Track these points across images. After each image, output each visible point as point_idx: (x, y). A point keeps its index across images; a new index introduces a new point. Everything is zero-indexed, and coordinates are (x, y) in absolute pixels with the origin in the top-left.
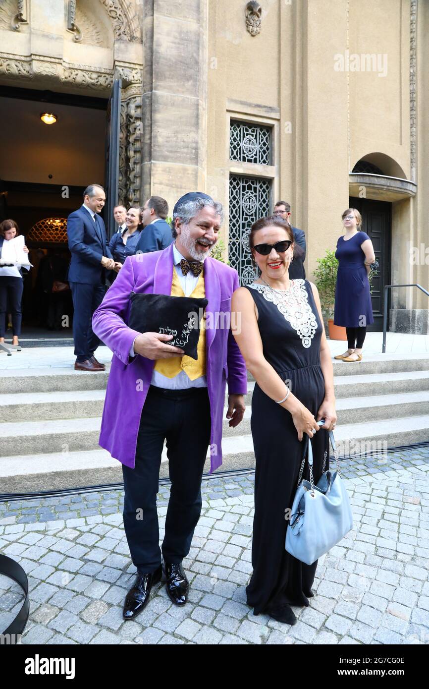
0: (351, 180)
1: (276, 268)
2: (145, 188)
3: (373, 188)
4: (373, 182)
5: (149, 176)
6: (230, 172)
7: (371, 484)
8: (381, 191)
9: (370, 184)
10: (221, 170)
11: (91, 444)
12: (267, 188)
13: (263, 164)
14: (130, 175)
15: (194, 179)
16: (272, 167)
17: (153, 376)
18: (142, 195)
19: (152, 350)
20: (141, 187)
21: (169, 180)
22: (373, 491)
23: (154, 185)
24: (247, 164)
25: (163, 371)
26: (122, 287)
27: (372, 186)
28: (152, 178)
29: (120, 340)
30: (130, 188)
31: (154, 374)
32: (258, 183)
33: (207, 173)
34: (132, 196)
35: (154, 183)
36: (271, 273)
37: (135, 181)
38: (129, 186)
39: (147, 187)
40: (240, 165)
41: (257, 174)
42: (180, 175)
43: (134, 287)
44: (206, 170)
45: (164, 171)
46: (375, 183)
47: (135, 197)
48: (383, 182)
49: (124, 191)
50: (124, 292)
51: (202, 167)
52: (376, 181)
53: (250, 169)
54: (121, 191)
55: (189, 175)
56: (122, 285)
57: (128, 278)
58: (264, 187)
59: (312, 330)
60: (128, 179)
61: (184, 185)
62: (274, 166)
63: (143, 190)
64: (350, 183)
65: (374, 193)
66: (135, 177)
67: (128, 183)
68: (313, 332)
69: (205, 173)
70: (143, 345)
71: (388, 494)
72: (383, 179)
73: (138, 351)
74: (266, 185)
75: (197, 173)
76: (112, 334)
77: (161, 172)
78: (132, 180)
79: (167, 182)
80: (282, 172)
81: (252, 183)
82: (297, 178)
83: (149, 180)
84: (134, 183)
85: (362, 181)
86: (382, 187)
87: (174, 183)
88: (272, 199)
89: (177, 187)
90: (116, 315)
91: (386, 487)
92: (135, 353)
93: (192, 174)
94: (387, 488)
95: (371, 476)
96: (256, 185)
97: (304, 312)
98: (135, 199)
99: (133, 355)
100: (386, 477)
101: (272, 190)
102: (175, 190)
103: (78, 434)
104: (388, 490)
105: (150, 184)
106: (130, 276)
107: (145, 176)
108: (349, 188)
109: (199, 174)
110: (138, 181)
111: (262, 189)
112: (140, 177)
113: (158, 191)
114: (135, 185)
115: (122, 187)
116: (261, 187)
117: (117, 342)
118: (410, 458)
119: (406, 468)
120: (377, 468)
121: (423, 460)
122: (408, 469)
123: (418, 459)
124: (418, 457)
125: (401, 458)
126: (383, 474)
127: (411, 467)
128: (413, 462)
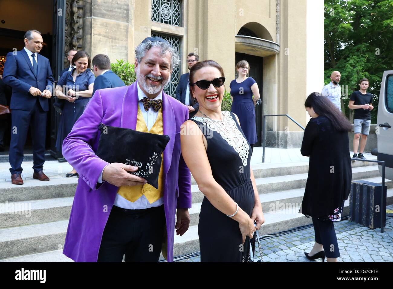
0: (236, 40)
1: (213, 101)
2: (87, 37)
3: (252, 46)
4: (251, 43)
5: (90, 28)
6: (152, 30)
8: (257, 49)
9: (250, 44)
10: (145, 28)
11: (44, 247)
12: (178, 43)
13: (176, 26)
14: (74, 26)
15: (125, 33)
16: (182, 28)
17: (116, 198)
18: (85, 43)
19: (119, 179)
20: (83, 37)
21: (106, 32)
23: (94, 36)
24: (163, 25)
25: (125, 196)
26: (92, 118)
27: (251, 45)
28: (93, 30)
29: (89, 168)
30: (74, 36)
31: (118, 197)
32: (171, 40)
33: (135, 29)
34: (76, 43)
35: (94, 34)
36: (209, 105)
37: (79, 32)
38: (73, 35)
39: (89, 36)
40: (159, 25)
41: (171, 32)
42: (115, 29)
43: (102, 118)
44: (134, 27)
45: (102, 25)
46: (253, 43)
47: (79, 43)
48: (258, 42)
49: (69, 38)
50: (93, 123)
51: (131, 25)
52: (254, 42)
53: (166, 29)
54: (67, 39)
55: (122, 30)
56: (91, 116)
57: (97, 110)
58: (176, 42)
59: (246, 151)
60: (73, 29)
61: (118, 37)
62: (183, 27)
63: (85, 39)
64: (236, 42)
65: (252, 50)
66: (78, 28)
67: (72, 32)
68: (247, 153)
69: (133, 29)
70: (111, 175)
72: (258, 41)
73: (106, 179)
74: (177, 41)
75: (128, 28)
76: (82, 162)
77: (99, 26)
78: (76, 30)
79: (104, 34)
80: (189, 32)
81: (167, 39)
82: (200, 37)
83: (90, 31)
84: (77, 32)
85: (244, 42)
86: (258, 46)
87: (110, 35)
88: (182, 51)
89: (112, 38)
90: (85, 144)
92: (103, 180)
93: (124, 29)
95: (267, 256)
96: (170, 40)
97: (238, 136)
98: (78, 45)
99: (100, 181)
101: (181, 45)
102: (110, 40)
103: (33, 239)
105: (91, 34)
106: (100, 108)
107: (87, 28)
108: (236, 46)
109: (129, 30)
110: (81, 31)
111: (175, 43)
112: (82, 28)
113: (97, 40)
114: (78, 34)
115: (68, 35)
116: (174, 42)
117: (87, 170)
118: (291, 240)
119: (289, 248)
120: (270, 250)
121: (300, 241)
122: (291, 249)
123: (297, 241)
124: (296, 239)
125: (285, 241)
126: (275, 254)
127: (293, 247)
128: (294, 243)
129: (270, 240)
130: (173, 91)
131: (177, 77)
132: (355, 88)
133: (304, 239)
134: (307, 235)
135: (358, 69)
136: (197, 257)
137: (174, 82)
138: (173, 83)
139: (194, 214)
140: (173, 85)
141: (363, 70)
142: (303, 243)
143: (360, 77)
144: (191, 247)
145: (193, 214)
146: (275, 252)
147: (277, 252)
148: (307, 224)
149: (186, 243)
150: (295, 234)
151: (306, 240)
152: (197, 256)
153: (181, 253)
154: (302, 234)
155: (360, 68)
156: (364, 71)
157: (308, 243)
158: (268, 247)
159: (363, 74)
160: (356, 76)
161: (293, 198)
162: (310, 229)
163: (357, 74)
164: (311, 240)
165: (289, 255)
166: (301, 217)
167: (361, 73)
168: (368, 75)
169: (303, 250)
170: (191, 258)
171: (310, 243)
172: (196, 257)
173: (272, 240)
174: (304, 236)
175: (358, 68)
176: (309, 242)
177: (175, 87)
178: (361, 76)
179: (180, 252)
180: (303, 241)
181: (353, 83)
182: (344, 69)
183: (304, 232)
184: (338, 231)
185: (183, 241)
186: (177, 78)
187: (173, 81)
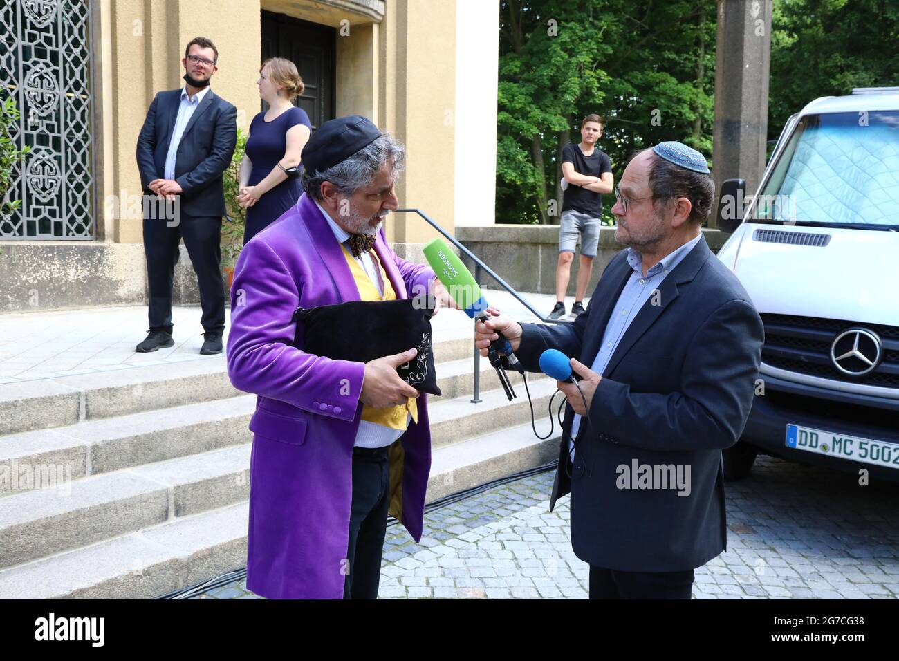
7: (399, 579)
22: (407, 590)
71: (433, 590)
91: (425, 580)
94: (428, 581)
95: (394, 565)
100: (419, 563)
104: (431, 584)
118: (443, 524)
119: (442, 542)
120: (398, 550)
121: (465, 524)
122: (447, 543)
123: (456, 524)
124: (453, 520)
125: (429, 527)
126: (412, 559)
127: (450, 539)
128: (450, 530)
129: (394, 530)
130: (71, 121)
131: (82, 79)
132: (573, 114)
133: (473, 518)
134: (478, 510)
135: (580, 60)
136: (225, 589)
137: (73, 92)
138: (70, 98)
139: (204, 481)
140: (70, 102)
141: (593, 63)
142: (472, 528)
143: (585, 84)
144: (207, 565)
145: (199, 483)
146: (410, 554)
147: (414, 553)
148: (475, 485)
149: (195, 556)
150: (450, 509)
151: (476, 521)
152: (225, 586)
153: (181, 583)
154: (467, 508)
155: (585, 58)
156: (595, 65)
157: (482, 527)
158: (391, 544)
159: (594, 75)
160: (576, 79)
161: (439, 424)
162: (483, 496)
163: (577, 75)
164: (488, 520)
165: (444, 556)
166: (461, 468)
167: (588, 72)
168: (606, 79)
169: (474, 543)
170: (211, 593)
171: (488, 525)
172: (220, 588)
173: (399, 530)
174: (472, 511)
175: (581, 58)
176: (484, 525)
177: (75, 110)
178: (588, 80)
179: (181, 579)
180: (471, 523)
181: (568, 98)
182: (546, 59)
183: (469, 502)
184: (545, 494)
185: (187, 551)
186: (80, 81)
187: (70, 91)
